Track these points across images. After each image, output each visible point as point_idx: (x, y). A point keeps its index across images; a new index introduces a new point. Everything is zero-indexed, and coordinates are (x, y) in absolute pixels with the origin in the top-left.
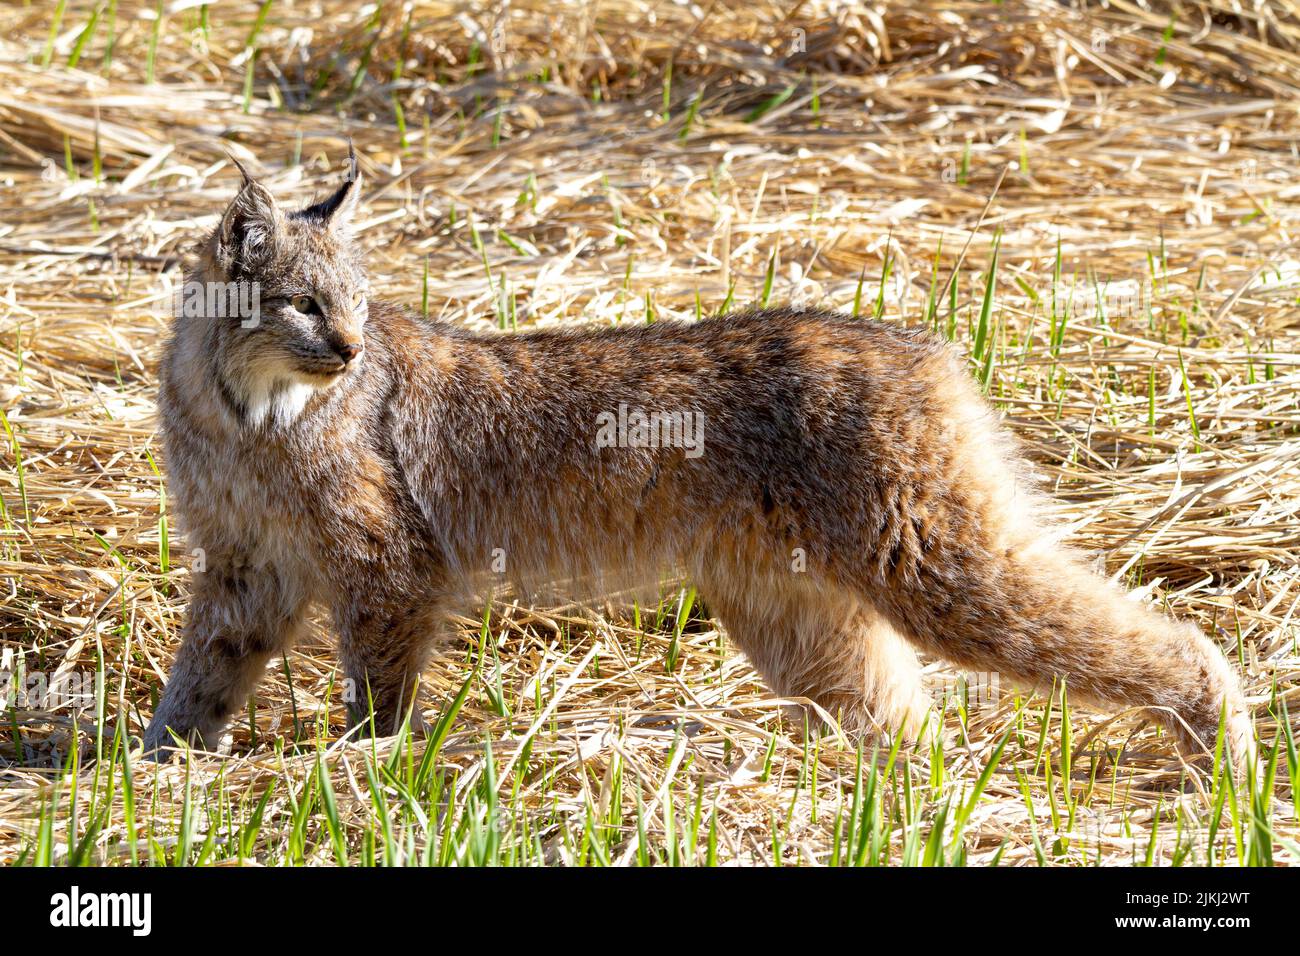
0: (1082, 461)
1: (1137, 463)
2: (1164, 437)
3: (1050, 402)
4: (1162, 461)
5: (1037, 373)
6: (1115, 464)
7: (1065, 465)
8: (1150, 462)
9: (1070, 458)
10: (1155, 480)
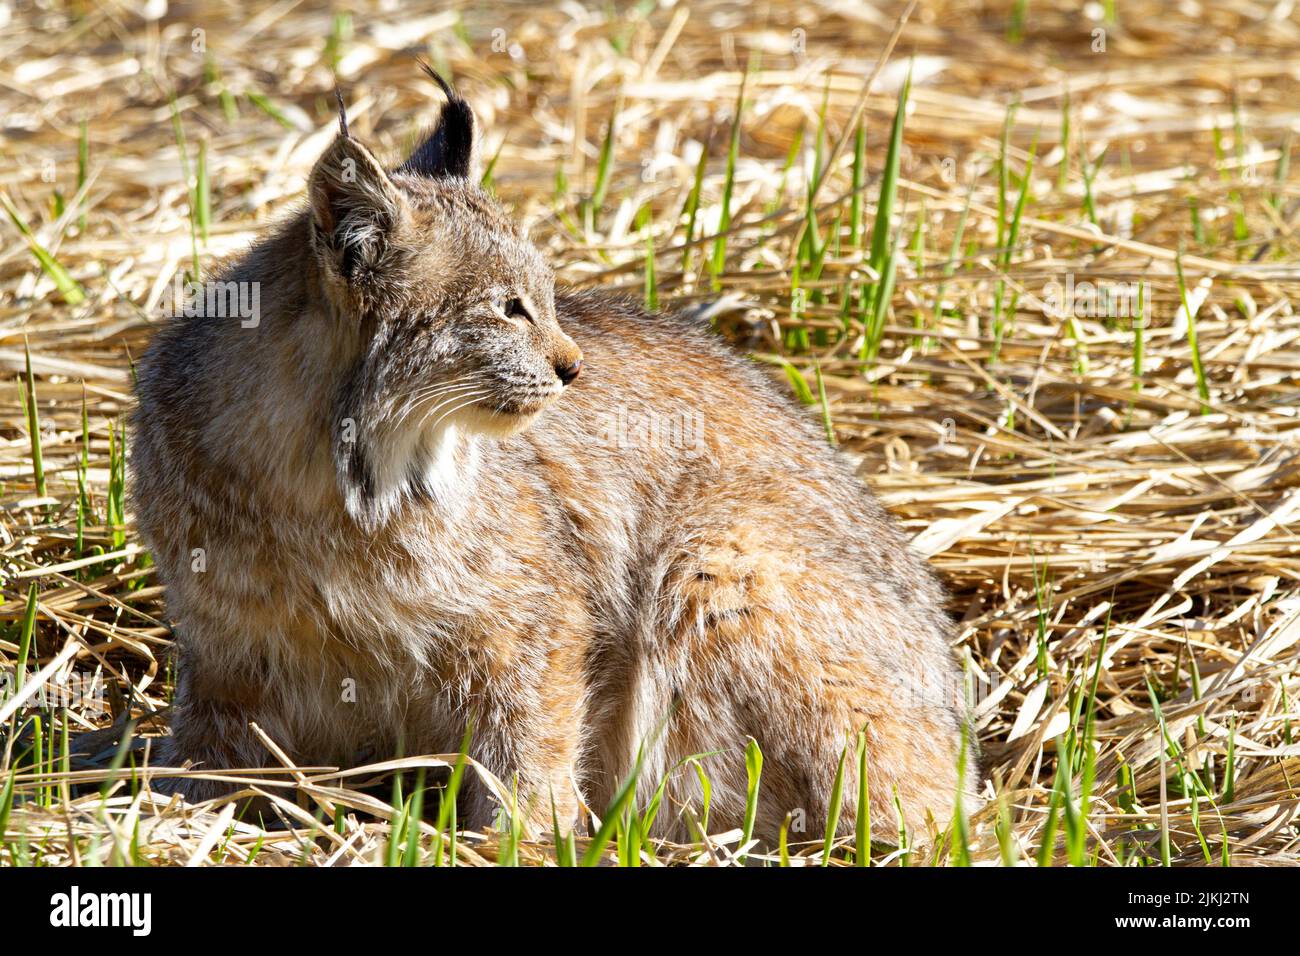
0: (1020, 428)
1: (1108, 429)
2: (1156, 394)
3: (992, 336)
4: (1146, 428)
5: (980, 294)
6: (1073, 433)
7: (992, 431)
8: (1128, 429)
9: (1002, 422)
10: (1125, 457)
